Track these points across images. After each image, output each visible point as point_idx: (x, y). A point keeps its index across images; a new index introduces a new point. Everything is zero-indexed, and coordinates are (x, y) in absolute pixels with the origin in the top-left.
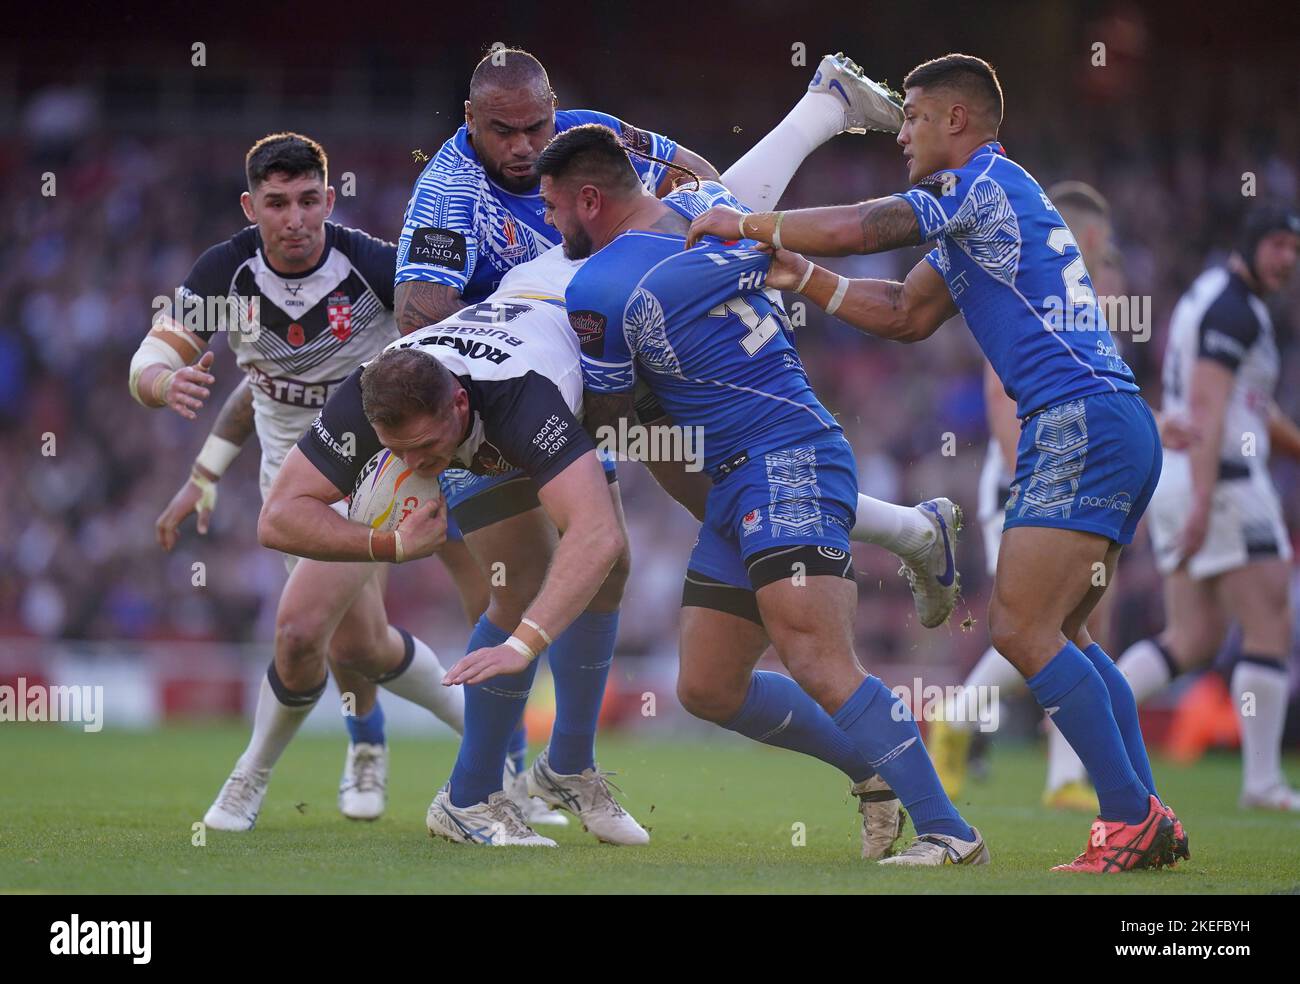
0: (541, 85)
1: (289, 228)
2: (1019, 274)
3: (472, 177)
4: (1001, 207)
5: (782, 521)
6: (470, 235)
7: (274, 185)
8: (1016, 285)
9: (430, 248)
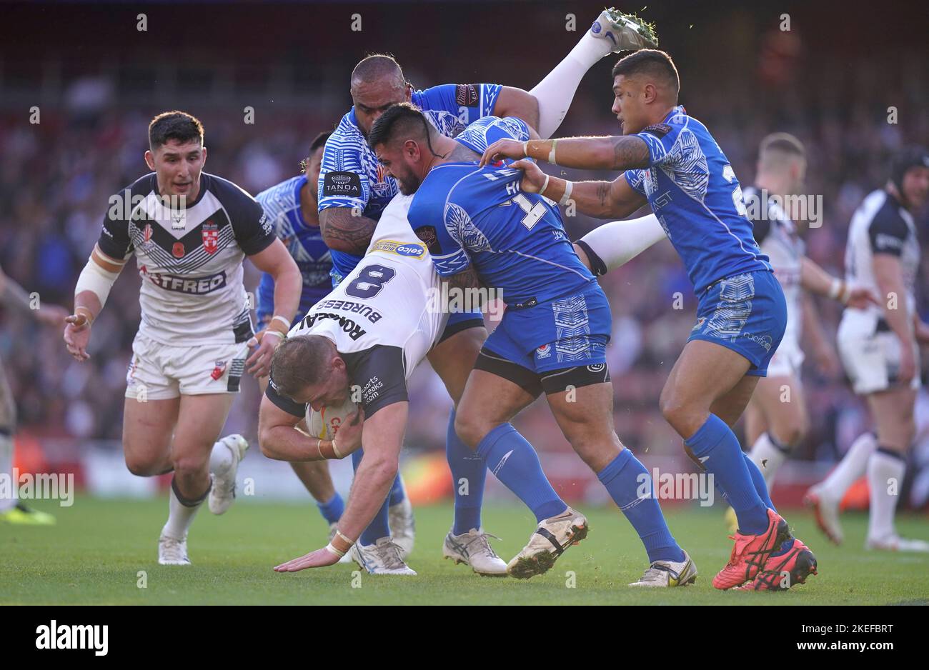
0: (398, 77)
1: (180, 176)
2: (707, 195)
3: (357, 137)
4: (696, 151)
5: (564, 351)
6: (362, 173)
7: (170, 148)
8: (705, 202)
9: (336, 185)
